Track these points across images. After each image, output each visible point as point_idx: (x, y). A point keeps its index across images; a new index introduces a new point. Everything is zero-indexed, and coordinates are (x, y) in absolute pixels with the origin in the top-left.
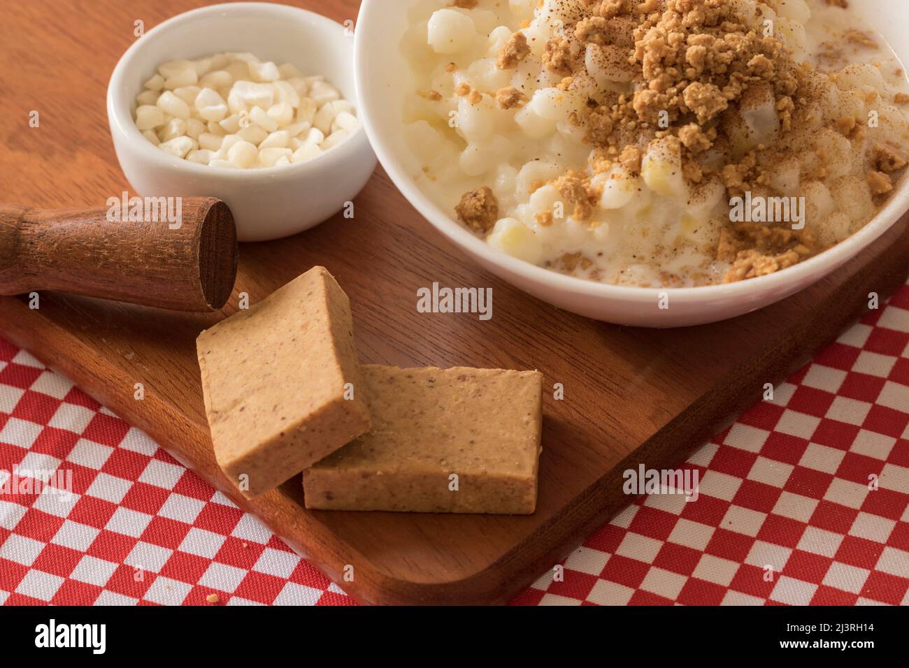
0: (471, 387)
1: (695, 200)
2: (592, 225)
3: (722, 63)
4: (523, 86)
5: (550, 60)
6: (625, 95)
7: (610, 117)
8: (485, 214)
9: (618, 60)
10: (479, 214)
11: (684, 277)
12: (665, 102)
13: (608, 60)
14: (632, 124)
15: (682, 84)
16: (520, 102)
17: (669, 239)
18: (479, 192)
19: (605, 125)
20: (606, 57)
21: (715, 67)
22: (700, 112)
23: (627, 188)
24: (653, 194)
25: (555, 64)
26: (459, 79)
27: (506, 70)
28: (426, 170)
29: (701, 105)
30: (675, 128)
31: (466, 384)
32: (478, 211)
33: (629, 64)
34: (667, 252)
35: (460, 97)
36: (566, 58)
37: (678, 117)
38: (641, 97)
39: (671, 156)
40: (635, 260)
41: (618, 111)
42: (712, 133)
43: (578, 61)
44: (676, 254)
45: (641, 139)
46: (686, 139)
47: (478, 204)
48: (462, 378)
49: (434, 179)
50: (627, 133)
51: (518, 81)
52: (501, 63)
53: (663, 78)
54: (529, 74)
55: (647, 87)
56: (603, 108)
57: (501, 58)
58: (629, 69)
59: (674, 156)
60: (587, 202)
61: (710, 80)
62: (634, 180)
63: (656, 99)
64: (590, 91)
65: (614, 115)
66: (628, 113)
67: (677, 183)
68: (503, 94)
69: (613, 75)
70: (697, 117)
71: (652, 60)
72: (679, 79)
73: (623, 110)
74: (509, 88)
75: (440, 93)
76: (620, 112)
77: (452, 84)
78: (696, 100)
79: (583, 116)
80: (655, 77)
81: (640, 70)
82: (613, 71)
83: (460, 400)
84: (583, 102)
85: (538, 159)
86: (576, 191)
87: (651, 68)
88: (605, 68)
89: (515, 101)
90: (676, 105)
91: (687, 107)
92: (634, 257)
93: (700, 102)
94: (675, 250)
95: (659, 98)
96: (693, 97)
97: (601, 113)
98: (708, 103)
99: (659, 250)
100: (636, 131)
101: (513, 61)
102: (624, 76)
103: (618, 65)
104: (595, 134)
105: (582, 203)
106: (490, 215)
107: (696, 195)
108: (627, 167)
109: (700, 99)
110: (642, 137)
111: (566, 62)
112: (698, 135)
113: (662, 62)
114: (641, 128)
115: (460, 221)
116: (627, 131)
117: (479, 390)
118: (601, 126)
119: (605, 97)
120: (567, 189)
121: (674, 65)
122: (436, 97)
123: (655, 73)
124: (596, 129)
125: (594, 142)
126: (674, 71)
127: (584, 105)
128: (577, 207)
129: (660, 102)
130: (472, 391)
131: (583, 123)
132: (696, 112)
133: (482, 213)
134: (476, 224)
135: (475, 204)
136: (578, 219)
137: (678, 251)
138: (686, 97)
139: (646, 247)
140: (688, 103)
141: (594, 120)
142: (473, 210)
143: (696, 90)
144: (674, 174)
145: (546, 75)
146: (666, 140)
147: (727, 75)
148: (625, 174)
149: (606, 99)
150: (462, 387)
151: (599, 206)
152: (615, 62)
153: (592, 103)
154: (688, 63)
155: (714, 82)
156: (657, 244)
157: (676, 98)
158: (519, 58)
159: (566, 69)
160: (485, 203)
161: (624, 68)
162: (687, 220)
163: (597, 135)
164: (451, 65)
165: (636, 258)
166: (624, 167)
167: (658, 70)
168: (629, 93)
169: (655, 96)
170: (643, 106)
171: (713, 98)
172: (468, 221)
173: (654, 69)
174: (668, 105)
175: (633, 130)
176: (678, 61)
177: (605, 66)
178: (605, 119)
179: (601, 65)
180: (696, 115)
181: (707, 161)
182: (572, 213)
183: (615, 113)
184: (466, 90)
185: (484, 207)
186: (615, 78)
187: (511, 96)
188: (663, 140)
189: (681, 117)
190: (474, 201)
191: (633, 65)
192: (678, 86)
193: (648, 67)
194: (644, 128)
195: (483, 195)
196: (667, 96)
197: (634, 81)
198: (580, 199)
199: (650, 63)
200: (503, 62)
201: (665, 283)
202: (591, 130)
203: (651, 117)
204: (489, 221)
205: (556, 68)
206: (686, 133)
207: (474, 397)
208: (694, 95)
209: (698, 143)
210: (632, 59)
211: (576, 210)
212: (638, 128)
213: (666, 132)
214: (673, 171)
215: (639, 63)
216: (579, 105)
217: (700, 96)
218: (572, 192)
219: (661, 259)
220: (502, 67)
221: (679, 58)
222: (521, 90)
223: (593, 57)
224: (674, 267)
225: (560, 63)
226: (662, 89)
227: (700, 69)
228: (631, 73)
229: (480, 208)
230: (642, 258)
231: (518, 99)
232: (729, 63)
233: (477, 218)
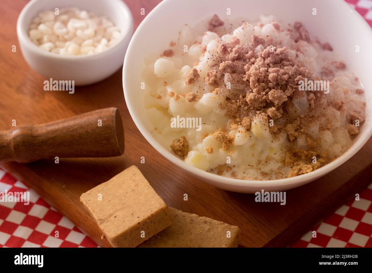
1: (275, 141)
2: (231, 152)
3: (284, 80)
4: (197, 92)
5: (209, 81)
6: (242, 94)
7: (236, 105)
8: (184, 149)
9: (239, 80)
10: (181, 149)
11: (271, 174)
12: (260, 98)
13: (234, 80)
14: (246, 108)
15: (267, 90)
16: (196, 99)
17: (263, 157)
18: (181, 139)
19: (234, 109)
20: (234, 79)
21: (281, 82)
22: (276, 102)
23: (246, 136)
24: (256, 138)
25: (211, 82)
26: (169, 90)
27: (189, 85)
28: (156, 129)
29: (276, 99)
30: (265, 109)
32: (181, 147)
33: (243, 81)
34: (263, 163)
35: (170, 97)
36: (216, 80)
37: (266, 104)
38: (250, 96)
39: (264, 122)
40: (249, 167)
41: (240, 102)
42: (281, 111)
43: (221, 81)
44: (267, 164)
45: (250, 114)
46: (271, 114)
47: (181, 144)
49: (160, 133)
50: (244, 112)
51: (195, 90)
52: (187, 82)
53: (259, 88)
54: (200, 87)
55: (252, 92)
56: (233, 101)
57: (187, 80)
58: (244, 84)
59: (265, 122)
60: (228, 143)
61: (279, 88)
62: (248, 133)
63: (256, 97)
64: (227, 94)
65: (238, 104)
66: (244, 103)
67: (267, 134)
68: (189, 96)
69: (237, 86)
70: (275, 104)
71: (254, 80)
72: (265, 88)
73: (242, 102)
74: (191, 93)
75: (161, 96)
76: (241, 103)
77: (166, 91)
78: (274, 97)
79: (224, 105)
80: (256, 87)
81: (248, 84)
82: (237, 85)
84: (224, 99)
85: (205, 124)
86: (223, 138)
87: (253, 83)
88: (233, 84)
89: (194, 99)
90: (265, 99)
91: (270, 100)
92: (249, 165)
93: (276, 98)
94: (266, 162)
95: (258, 97)
96: (273, 96)
97: (232, 103)
98: (279, 98)
99: (259, 162)
100: (248, 111)
101: (193, 81)
102: (242, 87)
103: (239, 82)
104: (230, 112)
105: (226, 143)
106: (186, 149)
107: (275, 138)
108: (245, 127)
109: (276, 97)
110: (251, 113)
111: (216, 81)
112: (276, 112)
113: (258, 81)
114: (250, 109)
115: (173, 152)
116: (244, 111)
118: (233, 109)
119: (233, 96)
120: (219, 137)
121: (263, 82)
122: (160, 97)
123: (255, 86)
124: (231, 111)
125: (230, 116)
126: (263, 84)
127: (225, 100)
128: (224, 145)
129: (258, 98)
131: (225, 108)
132: (274, 102)
133: (182, 148)
134: (180, 153)
135: (179, 144)
136: (225, 150)
137: (268, 162)
138: (270, 96)
139: (254, 161)
140: (270, 98)
141: (229, 107)
142: (179, 147)
143: (274, 93)
144: (266, 130)
145: (207, 87)
146: (262, 115)
147: (286, 85)
148: (244, 131)
149: (234, 97)
151: (233, 144)
152: (237, 81)
153: (228, 99)
154: (270, 81)
155: (281, 89)
156: (258, 159)
157: (265, 97)
158: (195, 80)
159: (216, 84)
160: (183, 144)
161: (242, 83)
162: (271, 149)
163: (231, 113)
164: (165, 83)
165: (251, 166)
166: (243, 127)
167: (257, 84)
168: (244, 94)
169: (256, 96)
170: (251, 100)
171: (281, 96)
172: (176, 152)
173: (255, 84)
174: (262, 99)
175: (247, 111)
176: (265, 80)
177: (233, 83)
178: (234, 106)
179: (231, 82)
180: (274, 103)
181: (279, 123)
182: (221, 147)
183: (238, 103)
184: (173, 94)
185: (183, 146)
186: (238, 88)
187: (193, 97)
188: (260, 115)
189: (268, 104)
190: (178, 143)
191: (245, 82)
192: (266, 91)
193: (252, 83)
194: (251, 110)
195: (182, 141)
196: (261, 96)
197: (246, 89)
198: (225, 141)
199: (253, 81)
200: (188, 81)
201: (263, 177)
202: (228, 111)
203: (254, 105)
204: (185, 152)
205: (212, 84)
206: (271, 111)
208: (273, 95)
209: (276, 115)
210: (245, 79)
211: (223, 146)
212: (249, 110)
213: (261, 111)
215: (248, 81)
216: (222, 100)
217: (276, 95)
218: (221, 138)
219: (261, 166)
220: (187, 84)
221: (265, 78)
222: (196, 94)
223: (228, 79)
224: (266, 169)
225: (213, 82)
226: (259, 93)
227: (275, 83)
228: (244, 85)
229: (181, 146)
230: (253, 166)
231: (196, 98)
232: (287, 80)
233: (180, 151)
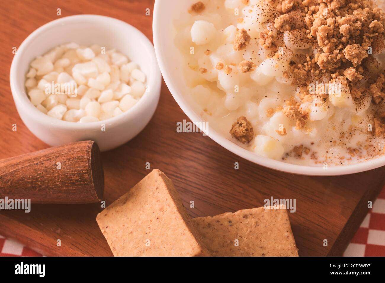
0: (251, 221)
1: (359, 108)
2: (308, 131)
3: (357, 30)
4: (251, 58)
5: (265, 43)
6: (308, 55)
7: (304, 70)
8: (248, 134)
9: (302, 38)
10: (245, 134)
11: (360, 149)
12: (334, 59)
13: (297, 39)
14: (317, 72)
15: (341, 46)
16: (253, 68)
17: (346, 128)
18: (243, 123)
19: (304, 75)
20: (296, 37)
21: (354, 33)
22: (355, 61)
23: (325, 109)
24: (336, 108)
25: (268, 45)
26: (215, 60)
28: (205, 110)
29: (355, 57)
30: (341, 70)
31: (249, 220)
32: (244, 133)
33: (308, 38)
34: (347, 135)
35: (219, 70)
36: (273, 41)
37: (341, 64)
38: (320, 58)
39: (345, 88)
40: (331, 144)
41: (308, 66)
42: (361, 70)
43: (279, 41)
44: (351, 136)
45: (324, 79)
46: (350, 77)
47: (244, 129)
48: (245, 217)
49: (211, 114)
50: (316, 78)
51: (247, 56)
52: (237, 48)
53: (330, 46)
54: (253, 51)
55: (322, 51)
56: (300, 65)
57: (237, 45)
58: (309, 42)
59: (346, 88)
60: (302, 119)
61: (354, 41)
62: (325, 103)
63: (330, 58)
64: (290, 57)
65: (306, 69)
66: (313, 66)
67: (350, 102)
68: (243, 66)
69: (301, 46)
70: (353, 63)
71: (322, 36)
72: (337, 44)
73: (310, 65)
74: (245, 62)
75: (206, 69)
76: (309, 66)
77: (210, 63)
78: (351, 56)
79: (290, 72)
80: (326, 45)
81: (315, 41)
82: (301, 44)
83: (249, 230)
84: (288, 64)
85: (266, 96)
86: (296, 115)
87: (322, 41)
88: (296, 43)
89: (250, 67)
90: (340, 59)
91: (347, 59)
92: (331, 142)
93: (354, 56)
94: (351, 133)
95: (331, 57)
96: (350, 54)
97: (299, 69)
98: (358, 55)
99: (342, 135)
100: (320, 76)
101: (244, 46)
102: (307, 46)
103: (303, 41)
104: (299, 81)
105: (300, 120)
106: (251, 133)
107: (359, 105)
108: (321, 97)
109: (354, 54)
110: (324, 78)
111: (273, 43)
112: (356, 74)
113: (328, 37)
114: (322, 73)
115: (234, 139)
116: (315, 76)
117: (256, 223)
118: (302, 76)
119: (298, 58)
120: (291, 114)
121: (333, 37)
122: (205, 71)
123: (325, 43)
124: (299, 78)
125: (299, 85)
126: (335, 40)
127: (289, 65)
128: (298, 122)
129: (332, 59)
130: (253, 223)
131: (291, 75)
132: (352, 61)
133: (246, 133)
134: (244, 140)
135: (242, 130)
136: (300, 128)
137: (352, 133)
138: (346, 55)
139: (336, 136)
140: (347, 57)
141: (297, 73)
142: (242, 133)
143: (351, 50)
144: (348, 98)
145: (263, 51)
146: (339, 79)
147: (361, 36)
148: (321, 102)
149: (299, 59)
150: (247, 222)
151: (309, 120)
152: (301, 39)
153: (292, 63)
154: (342, 34)
155: (357, 43)
156: (340, 132)
157: (339, 56)
158: (247, 44)
159: (273, 46)
160: (247, 128)
161: (306, 41)
162: (355, 117)
163: (300, 81)
164: (208, 52)
165: (333, 142)
166: (319, 97)
167: (327, 41)
168: (311, 54)
169: (329, 56)
170: (323, 62)
171: (360, 52)
172: (239, 139)
173: (324, 41)
174: (336, 60)
175: (318, 75)
176: (335, 34)
177: (296, 42)
178: (303, 72)
179: (294, 42)
180: (352, 62)
181: (361, 85)
182: (295, 125)
183: (307, 67)
184: (221, 66)
185: (247, 130)
186: (302, 48)
187: (248, 66)
188: (337, 80)
189: (344, 64)
190: (241, 128)
191: (310, 39)
192: (339, 48)
193: (321, 41)
194: (324, 73)
195: (245, 124)
196: (335, 55)
197: (313, 48)
198: (299, 118)
199: (322, 38)
200: (238, 47)
201: (352, 155)
202: (296, 79)
203: (327, 67)
204: (250, 137)
205: (269, 47)
206: (350, 74)
207: (256, 227)
208: (350, 53)
209: (356, 77)
210: (309, 36)
211: (297, 124)
212: (321, 74)
213: (337, 74)
214: (348, 96)
215: (314, 38)
216: (286, 66)
217: (353, 53)
218: (294, 115)
219: (345, 140)
220: (238, 50)
221: (335, 32)
222: (251, 61)
223: (289, 39)
224: (353, 143)
225: (271, 45)
226: (331, 52)
227: (348, 37)
228: (310, 44)
229: (245, 131)
230: (335, 142)
231: (251, 67)
232: (361, 29)
233: (244, 136)
